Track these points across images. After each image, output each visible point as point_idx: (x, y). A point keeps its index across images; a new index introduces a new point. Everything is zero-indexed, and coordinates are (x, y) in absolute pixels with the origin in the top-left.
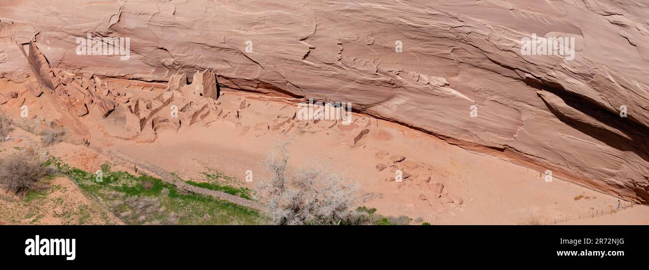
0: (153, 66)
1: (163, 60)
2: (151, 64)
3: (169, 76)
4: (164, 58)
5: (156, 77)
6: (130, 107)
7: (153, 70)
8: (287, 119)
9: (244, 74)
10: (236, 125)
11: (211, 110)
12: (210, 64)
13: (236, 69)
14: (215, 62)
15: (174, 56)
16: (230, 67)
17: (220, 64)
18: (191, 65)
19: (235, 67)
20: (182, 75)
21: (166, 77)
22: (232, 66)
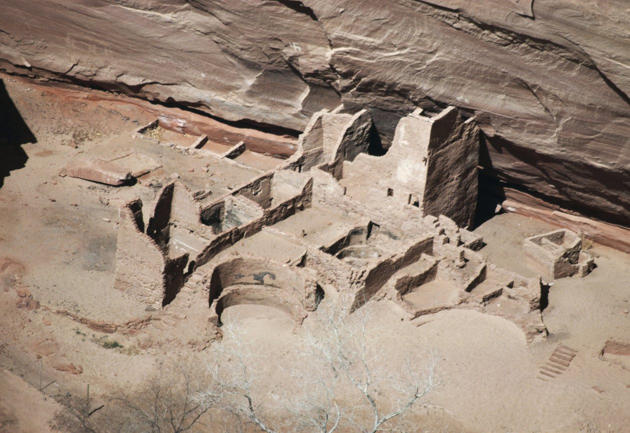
0: (251, 66)
1: (295, 49)
2: (246, 56)
3: (306, 112)
4: (295, 39)
5: (258, 110)
6: (136, 207)
7: (250, 82)
9: (591, 145)
10: (531, 335)
11: (442, 266)
12: (465, 89)
13: (563, 121)
14: (488, 86)
15: (338, 38)
16: (541, 112)
17: (503, 96)
18: (394, 84)
19: (560, 116)
20: (358, 115)
21: (296, 115)
22: (547, 110)
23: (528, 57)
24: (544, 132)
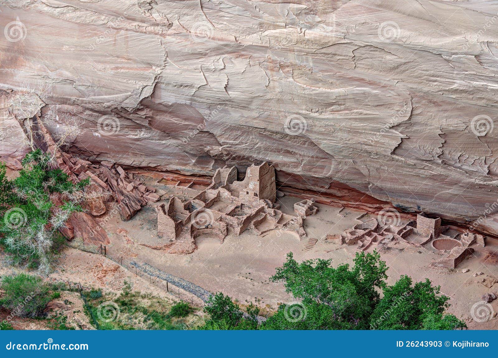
0: (194, 155)
1: (208, 148)
2: (192, 152)
3: (214, 169)
4: (208, 144)
5: (197, 171)
6: (162, 207)
7: (194, 161)
8: (367, 231)
9: (313, 170)
10: (301, 236)
11: (268, 216)
12: (268, 155)
13: (303, 163)
14: (277, 153)
15: (223, 142)
16: (296, 160)
17: (282, 156)
18: (244, 156)
19: (302, 161)
20: (232, 168)
21: (210, 171)
22: (297, 159)
23: (289, 142)
24: (297, 167)
